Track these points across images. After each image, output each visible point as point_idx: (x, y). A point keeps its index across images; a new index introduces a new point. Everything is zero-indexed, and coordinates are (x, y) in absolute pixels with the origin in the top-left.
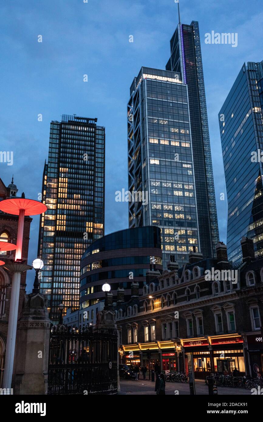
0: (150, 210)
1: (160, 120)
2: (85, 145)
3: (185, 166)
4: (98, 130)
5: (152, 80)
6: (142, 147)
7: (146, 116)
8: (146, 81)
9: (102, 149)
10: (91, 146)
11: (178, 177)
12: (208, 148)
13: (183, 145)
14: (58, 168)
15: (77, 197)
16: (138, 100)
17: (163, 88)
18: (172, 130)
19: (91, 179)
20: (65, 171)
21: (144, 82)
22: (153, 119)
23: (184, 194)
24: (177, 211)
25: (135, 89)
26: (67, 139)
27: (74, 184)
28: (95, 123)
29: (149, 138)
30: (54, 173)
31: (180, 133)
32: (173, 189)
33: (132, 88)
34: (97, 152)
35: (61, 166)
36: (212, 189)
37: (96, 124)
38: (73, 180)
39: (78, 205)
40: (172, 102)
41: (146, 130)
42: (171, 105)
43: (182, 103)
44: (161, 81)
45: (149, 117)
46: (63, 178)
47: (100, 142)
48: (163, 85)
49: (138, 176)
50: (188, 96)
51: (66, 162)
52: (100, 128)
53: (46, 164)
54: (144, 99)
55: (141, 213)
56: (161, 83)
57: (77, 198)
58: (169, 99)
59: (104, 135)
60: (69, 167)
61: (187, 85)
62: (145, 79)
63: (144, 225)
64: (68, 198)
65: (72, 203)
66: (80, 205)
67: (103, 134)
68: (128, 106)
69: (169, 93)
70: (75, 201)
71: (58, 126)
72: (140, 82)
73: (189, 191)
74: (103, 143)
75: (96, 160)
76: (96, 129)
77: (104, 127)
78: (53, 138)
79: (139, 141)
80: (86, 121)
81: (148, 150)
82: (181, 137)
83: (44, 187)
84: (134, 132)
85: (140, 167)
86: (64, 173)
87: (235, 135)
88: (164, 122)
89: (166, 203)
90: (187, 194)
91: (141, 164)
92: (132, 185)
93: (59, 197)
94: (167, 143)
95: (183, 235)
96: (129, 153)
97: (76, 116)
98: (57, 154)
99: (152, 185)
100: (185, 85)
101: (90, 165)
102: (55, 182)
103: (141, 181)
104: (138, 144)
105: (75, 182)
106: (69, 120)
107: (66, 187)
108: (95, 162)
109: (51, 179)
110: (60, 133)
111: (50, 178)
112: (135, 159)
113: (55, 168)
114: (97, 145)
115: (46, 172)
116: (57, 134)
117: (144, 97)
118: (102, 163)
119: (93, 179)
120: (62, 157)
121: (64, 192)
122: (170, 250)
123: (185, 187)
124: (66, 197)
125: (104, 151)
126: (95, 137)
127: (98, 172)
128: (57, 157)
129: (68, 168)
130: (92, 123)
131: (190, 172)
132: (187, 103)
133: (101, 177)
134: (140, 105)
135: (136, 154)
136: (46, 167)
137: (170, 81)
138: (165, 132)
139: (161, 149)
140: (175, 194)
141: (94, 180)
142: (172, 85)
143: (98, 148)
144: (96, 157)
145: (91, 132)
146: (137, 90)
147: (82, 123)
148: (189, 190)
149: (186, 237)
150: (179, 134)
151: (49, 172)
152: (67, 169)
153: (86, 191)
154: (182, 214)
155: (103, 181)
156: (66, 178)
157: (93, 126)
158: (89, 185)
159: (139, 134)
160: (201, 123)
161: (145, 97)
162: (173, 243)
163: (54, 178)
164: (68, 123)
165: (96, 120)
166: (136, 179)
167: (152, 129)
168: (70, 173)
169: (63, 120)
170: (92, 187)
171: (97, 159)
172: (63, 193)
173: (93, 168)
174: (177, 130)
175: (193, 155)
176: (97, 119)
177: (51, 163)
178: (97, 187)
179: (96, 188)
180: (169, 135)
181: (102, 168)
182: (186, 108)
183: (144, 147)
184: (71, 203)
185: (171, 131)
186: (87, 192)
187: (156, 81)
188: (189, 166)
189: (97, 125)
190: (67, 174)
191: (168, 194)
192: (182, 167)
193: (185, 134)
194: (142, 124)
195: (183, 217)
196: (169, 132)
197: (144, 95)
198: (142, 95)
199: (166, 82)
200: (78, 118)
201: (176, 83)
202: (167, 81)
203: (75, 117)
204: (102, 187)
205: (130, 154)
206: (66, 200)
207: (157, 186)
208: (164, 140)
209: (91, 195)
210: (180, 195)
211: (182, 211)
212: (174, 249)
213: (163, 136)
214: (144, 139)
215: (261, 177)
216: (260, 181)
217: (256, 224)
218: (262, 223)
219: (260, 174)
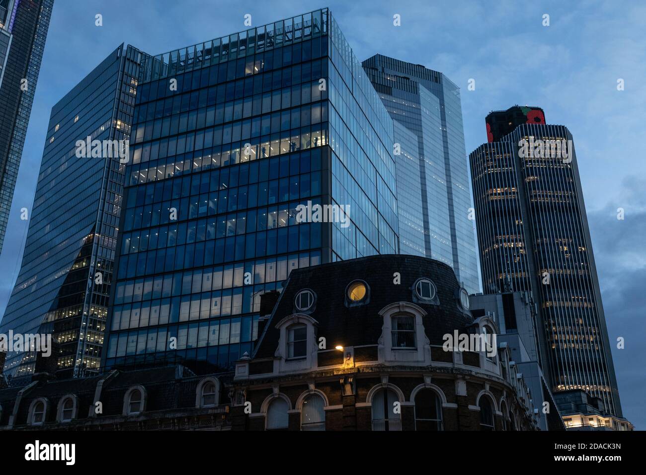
12: (16, 159)
50: (7, 55)
61: (11, 36)
87: (72, 153)
100: (8, 35)
132: (3, 67)
160: (17, 111)
215: (94, 236)
216: (90, 242)
217: (61, 313)
218: (72, 313)
219: (93, 231)
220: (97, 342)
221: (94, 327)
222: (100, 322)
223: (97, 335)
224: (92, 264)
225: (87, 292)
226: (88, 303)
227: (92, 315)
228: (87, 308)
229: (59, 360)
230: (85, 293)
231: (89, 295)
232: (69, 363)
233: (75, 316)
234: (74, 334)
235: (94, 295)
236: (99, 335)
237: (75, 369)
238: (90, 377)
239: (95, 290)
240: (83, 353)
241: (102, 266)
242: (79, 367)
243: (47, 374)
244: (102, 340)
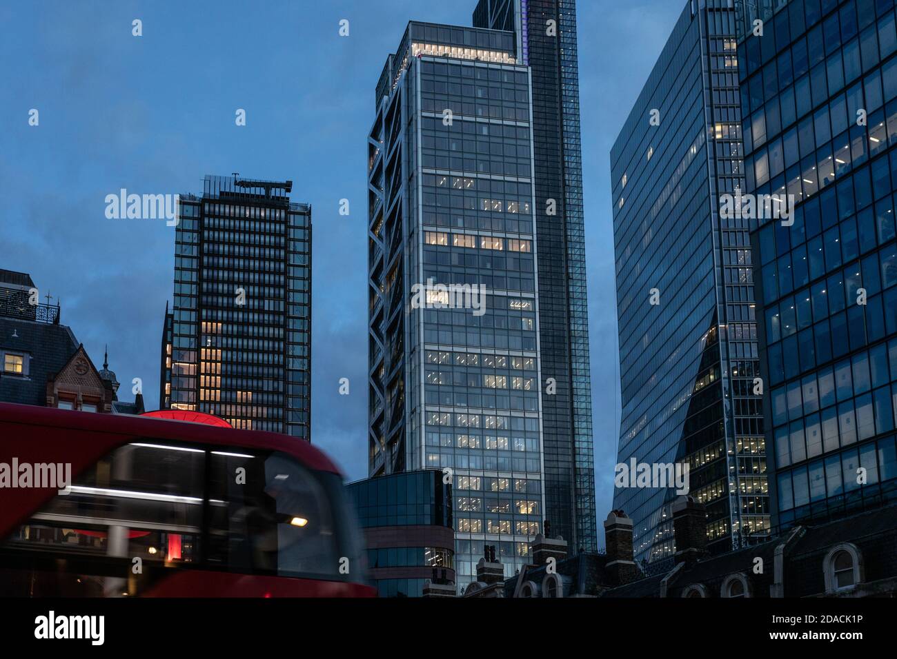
0: (423, 427)
1: (454, 178)
2: (262, 258)
3: (515, 305)
4: (294, 213)
5: (437, 60)
6: (405, 257)
7: (417, 169)
8: (419, 63)
9: (304, 266)
10: (277, 259)
11: (497, 337)
12: (578, 253)
13: (513, 247)
14: (198, 324)
15: (244, 397)
16: (398, 122)
17: (464, 81)
18: (485, 205)
19: (276, 349)
20: (214, 332)
21: (413, 67)
22: (435, 175)
23: (509, 382)
24: (490, 429)
25: (391, 91)
26: (219, 242)
27: (237, 363)
28: (288, 195)
29: (424, 231)
30: (189, 336)
31: (505, 212)
32: (483, 370)
33: (382, 88)
34: (291, 275)
35: (204, 317)
36: (582, 366)
37: (288, 198)
38: (235, 353)
39: (246, 418)
40: (489, 124)
41: (418, 208)
42: (485, 131)
43: (513, 123)
44: (461, 60)
45: (426, 171)
46: (211, 348)
47: (300, 247)
48: (464, 71)
49: (395, 336)
50: (531, 101)
51: (215, 307)
52: (299, 210)
53: (169, 313)
54: (414, 118)
55: (400, 437)
56: (460, 67)
57: (244, 401)
58: (480, 114)
59: (310, 227)
60: (225, 319)
61: (530, 68)
62: (418, 59)
63: (408, 468)
64: (224, 402)
65: (233, 414)
66: (252, 418)
67: (307, 226)
68: (371, 142)
69: (480, 96)
70: (239, 407)
71: (196, 208)
72: (403, 71)
73: (524, 374)
74: (307, 251)
75: (289, 297)
76: (288, 213)
77: (309, 206)
78: (183, 243)
79: (398, 241)
80: (263, 192)
81: (421, 265)
82: (509, 223)
83: (166, 375)
84: (386, 215)
85: (399, 311)
86: (212, 335)
87: (655, 211)
88: (465, 180)
89: (463, 407)
90: (517, 383)
91: (403, 306)
92: (378, 362)
93: (202, 398)
94: (470, 243)
95: (504, 492)
96: (371, 275)
97: (239, 178)
98: (194, 286)
99: (429, 362)
100: (525, 70)
101: (274, 313)
102: (192, 360)
103: (402, 352)
104: (396, 249)
105: (240, 360)
106: (222, 190)
107: (218, 373)
108: (287, 303)
109: (181, 352)
110: (202, 228)
111: (180, 349)
112: (388, 291)
113: (190, 323)
114: (292, 255)
115: (169, 333)
116: (193, 231)
117: (414, 112)
118: (304, 305)
119: (282, 350)
120: (208, 294)
121: (213, 385)
122: (470, 530)
123: (513, 364)
124: (218, 399)
125: (310, 271)
126: (286, 235)
127: (294, 331)
128: (194, 293)
129: (222, 322)
130: (278, 195)
131: (527, 323)
132: (528, 123)
133: (302, 344)
134: (401, 137)
135: (390, 277)
136: (170, 320)
137: (485, 60)
138: (467, 213)
139: (455, 259)
140: (486, 384)
141: (284, 353)
142: (490, 71)
143: (294, 266)
144: (290, 291)
145: (275, 222)
146: (394, 93)
147: (253, 196)
148: (523, 370)
149: (510, 496)
150: (502, 216)
151: (176, 335)
152: (220, 325)
153: (265, 382)
154: (504, 437)
155: (306, 354)
156: (216, 348)
157: (282, 204)
158: (274, 366)
159: (400, 220)
160: (564, 180)
161: (416, 113)
162: (477, 512)
163: (189, 350)
164: (218, 199)
165: (288, 186)
166: (389, 345)
167: (434, 204)
168: (227, 336)
169: (207, 192)
170: (281, 371)
171: (291, 294)
172: (210, 388)
173: (282, 319)
174: (497, 206)
175: (538, 275)
176: (291, 182)
177: (181, 309)
178: (292, 370)
179: (290, 373)
180: (477, 220)
181: (303, 318)
182: (525, 137)
183: (410, 256)
184: (231, 413)
185: (482, 209)
186: (268, 385)
187: (445, 61)
188: (525, 305)
189: (291, 201)
190: (219, 338)
191: (469, 384)
192: (508, 309)
193: (518, 214)
194: (406, 190)
195: (506, 444)
196: (478, 210)
197: (414, 107)
198: (408, 107)
199: (472, 64)
200: (243, 184)
201: (501, 64)
202: (477, 60)
203: (236, 181)
204: (303, 371)
205: (375, 277)
206: (218, 407)
207: (443, 364)
208: (464, 235)
209: (278, 393)
210: (500, 387)
211: (504, 430)
212: (480, 528)
213: (460, 222)
214: (411, 235)
215: (717, 329)
216: (713, 341)
217: (694, 461)
218: (709, 457)
219: (714, 322)
220: (759, 492)
221: (749, 470)
222: (756, 460)
223: (756, 480)
224: (725, 374)
225: (726, 420)
226: (731, 435)
227: (741, 452)
228: (732, 444)
229: (707, 528)
230: (723, 421)
231: (730, 422)
232: (722, 530)
233: (715, 459)
234: (719, 488)
235: (738, 421)
236: (758, 480)
237: (733, 537)
238: (758, 544)
239: (738, 413)
240: (741, 513)
241: (741, 373)
242: (738, 533)
243: (695, 550)
244: (764, 486)
